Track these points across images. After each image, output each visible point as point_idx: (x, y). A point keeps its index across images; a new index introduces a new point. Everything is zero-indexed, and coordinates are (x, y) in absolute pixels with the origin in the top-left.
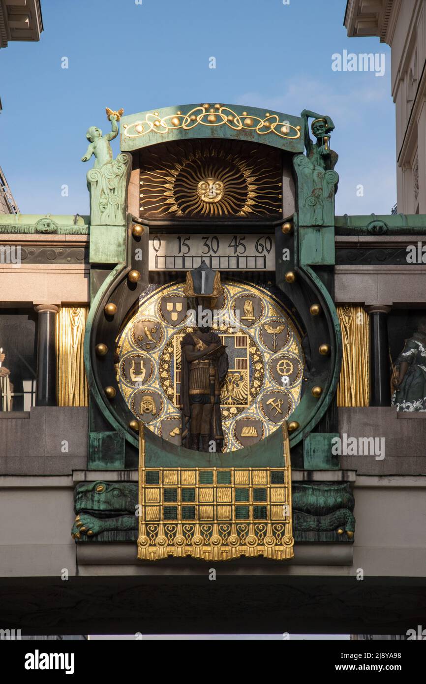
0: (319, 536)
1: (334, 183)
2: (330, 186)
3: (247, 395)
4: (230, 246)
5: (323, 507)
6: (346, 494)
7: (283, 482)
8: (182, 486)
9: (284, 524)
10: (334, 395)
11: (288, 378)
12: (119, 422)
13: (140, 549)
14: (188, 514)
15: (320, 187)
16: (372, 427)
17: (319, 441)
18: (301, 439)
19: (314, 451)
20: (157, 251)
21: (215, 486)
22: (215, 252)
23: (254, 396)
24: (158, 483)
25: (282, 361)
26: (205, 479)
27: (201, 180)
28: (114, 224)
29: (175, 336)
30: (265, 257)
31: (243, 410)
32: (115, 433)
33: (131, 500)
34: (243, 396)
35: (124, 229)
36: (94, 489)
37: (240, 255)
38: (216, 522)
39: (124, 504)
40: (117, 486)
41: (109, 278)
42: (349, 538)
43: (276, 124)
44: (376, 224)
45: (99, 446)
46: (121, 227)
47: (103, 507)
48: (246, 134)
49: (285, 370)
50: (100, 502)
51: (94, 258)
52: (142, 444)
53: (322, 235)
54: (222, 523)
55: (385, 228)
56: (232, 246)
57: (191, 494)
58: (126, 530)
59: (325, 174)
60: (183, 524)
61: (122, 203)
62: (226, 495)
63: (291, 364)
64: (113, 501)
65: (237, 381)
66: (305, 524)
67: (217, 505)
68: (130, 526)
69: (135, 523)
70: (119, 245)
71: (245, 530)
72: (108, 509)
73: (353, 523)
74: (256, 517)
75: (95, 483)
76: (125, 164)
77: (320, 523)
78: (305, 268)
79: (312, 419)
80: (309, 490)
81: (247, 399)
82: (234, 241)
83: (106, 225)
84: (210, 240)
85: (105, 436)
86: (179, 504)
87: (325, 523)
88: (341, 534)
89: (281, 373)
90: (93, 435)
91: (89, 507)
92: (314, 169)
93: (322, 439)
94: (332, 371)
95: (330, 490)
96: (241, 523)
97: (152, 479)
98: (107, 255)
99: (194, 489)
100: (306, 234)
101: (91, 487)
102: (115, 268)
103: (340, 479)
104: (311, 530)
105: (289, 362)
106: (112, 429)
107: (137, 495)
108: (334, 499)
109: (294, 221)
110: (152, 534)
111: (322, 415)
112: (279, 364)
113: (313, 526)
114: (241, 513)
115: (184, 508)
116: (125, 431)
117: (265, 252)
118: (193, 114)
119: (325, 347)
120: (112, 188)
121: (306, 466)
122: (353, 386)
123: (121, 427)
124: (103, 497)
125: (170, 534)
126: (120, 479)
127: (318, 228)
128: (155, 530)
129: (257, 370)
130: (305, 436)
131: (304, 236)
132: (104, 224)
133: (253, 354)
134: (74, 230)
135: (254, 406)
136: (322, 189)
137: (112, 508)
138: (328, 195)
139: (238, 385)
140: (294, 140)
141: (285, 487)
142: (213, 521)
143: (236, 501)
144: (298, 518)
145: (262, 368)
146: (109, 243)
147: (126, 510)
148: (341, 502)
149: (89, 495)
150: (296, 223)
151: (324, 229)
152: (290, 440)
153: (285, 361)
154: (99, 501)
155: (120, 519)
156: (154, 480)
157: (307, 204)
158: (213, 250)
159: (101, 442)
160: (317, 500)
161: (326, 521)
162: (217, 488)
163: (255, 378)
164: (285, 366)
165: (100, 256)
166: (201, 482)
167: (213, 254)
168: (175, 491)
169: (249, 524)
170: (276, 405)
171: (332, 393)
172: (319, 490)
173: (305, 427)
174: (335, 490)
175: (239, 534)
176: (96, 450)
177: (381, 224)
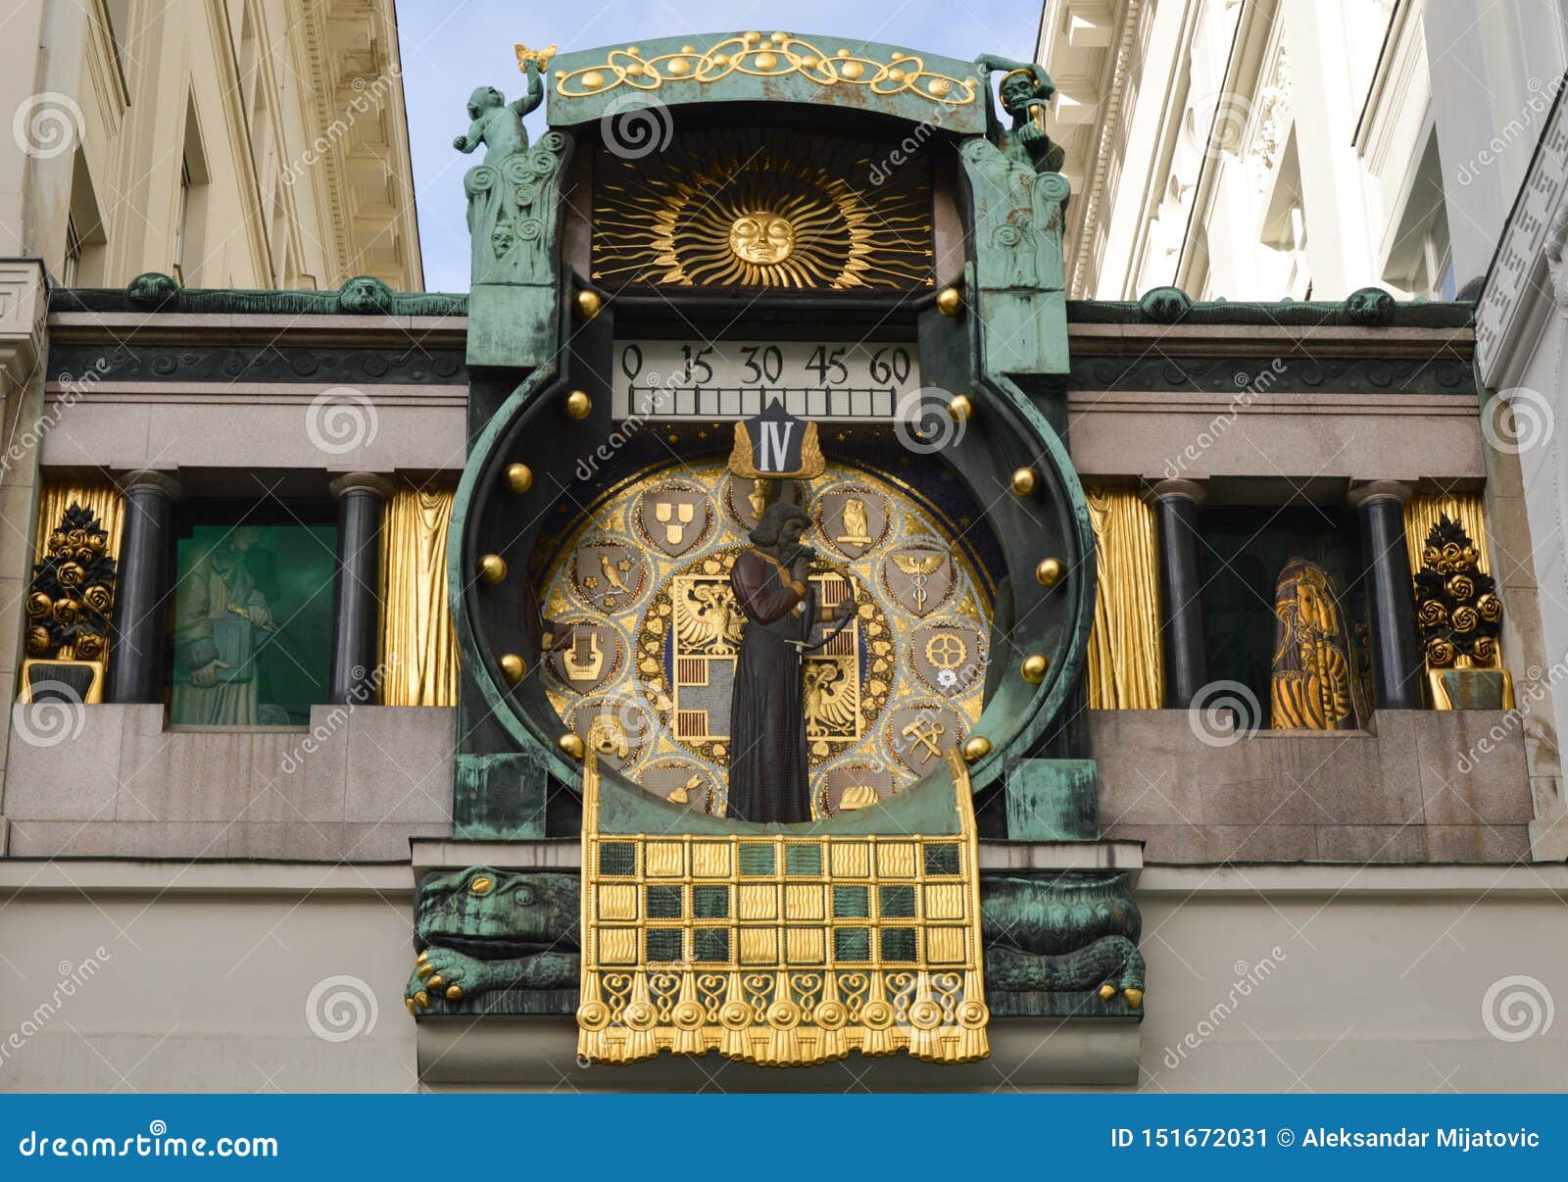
0: (1052, 1001)
1: (1061, 199)
2: (1050, 205)
3: (853, 714)
4: (808, 368)
5: (1062, 931)
6: (1118, 901)
7: (956, 871)
8: (695, 880)
9: (962, 973)
10: (1079, 670)
11: (953, 675)
12: (532, 733)
13: (582, 1032)
14: (709, 949)
15: (1028, 206)
16: (1173, 758)
17: (1044, 777)
18: (998, 772)
19: (1033, 803)
20: (632, 377)
21: (779, 879)
22: (774, 381)
23: (872, 716)
24: (632, 872)
25: (939, 636)
26: (754, 863)
27: (738, 218)
28: (530, 282)
29: (676, 578)
30: (893, 392)
31: (844, 749)
32: (522, 758)
33: (561, 911)
34: (842, 716)
35: (552, 291)
36: (464, 887)
37: (832, 386)
38: (782, 967)
39: (542, 925)
40: (524, 878)
41: (514, 401)
42: (1130, 1006)
43: (917, 75)
44: (1161, 294)
45: (480, 786)
46: (544, 289)
47: (487, 928)
48: (846, 94)
49: (946, 656)
50: (481, 917)
51: (478, 353)
52: (591, 784)
53: (1036, 308)
54: (800, 971)
55: (1184, 305)
56: (814, 368)
57: (719, 899)
58: (547, 988)
59: (1038, 179)
60: (697, 974)
61: (549, 236)
62: (811, 902)
63: (960, 643)
64: (514, 914)
65: (829, 682)
66: (1015, 972)
67: (785, 927)
68: (557, 978)
69: (571, 971)
70: (540, 327)
71: (859, 988)
72: (501, 932)
73: (1140, 969)
74: (887, 954)
75: (468, 870)
76: (556, 153)
77: (1056, 970)
78: (996, 381)
79: (1025, 726)
80: (1023, 891)
81: (853, 723)
82: (818, 354)
83: (509, 284)
84: (760, 353)
85: (497, 763)
86: (687, 921)
87: (1069, 971)
88: (1112, 998)
89: (936, 664)
90: (467, 761)
91: (452, 928)
92: (1011, 169)
93: (1053, 772)
94: (1071, 615)
95: (1079, 890)
96: (850, 972)
97: (616, 861)
98: (510, 349)
99: (725, 889)
100: (998, 306)
101: (456, 879)
102: (531, 377)
103: (1104, 864)
104: (1034, 989)
105: (956, 639)
106: (515, 747)
107: (578, 900)
108: (1089, 912)
109: (967, 279)
110: (614, 996)
111: (1050, 715)
112: (931, 642)
113: (1037, 977)
114: (847, 946)
115: (699, 935)
116: (548, 754)
117: (893, 381)
118: (721, 51)
119: (1049, 566)
120: (524, 203)
121: (1014, 834)
122: (1120, 669)
123: (537, 744)
124: (488, 906)
125: (664, 997)
126: (532, 864)
127: (1026, 293)
128: (625, 986)
129: (878, 657)
130: (1011, 767)
131: (992, 309)
132: (505, 280)
133: (868, 621)
134: (431, 307)
135: (872, 739)
136: (1030, 211)
137: (512, 932)
138: (1045, 224)
139: (830, 692)
140: (961, 108)
141: (962, 883)
142: (777, 964)
143: (836, 915)
144: (998, 960)
145: (888, 652)
146: (516, 323)
147: (547, 938)
148: (1108, 918)
149: (453, 901)
150: (972, 284)
151: (1041, 296)
152: (971, 777)
153: (945, 637)
154: (477, 916)
155: (533, 962)
156: (621, 864)
157: (996, 243)
158: (769, 377)
159: (485, 778)
160: (1046, 914)
161: (1070, 966)
162: (785, 884)
163: (874, 676)
164: (946, 646)
165: (493, 352)
166: (744, 870)
167: (768, 384)
168: (677, 891)
169: (869, 972)
170: (927, 737)
171: (1075, 664)
172: (1051, 891)
173: (1008, 746)
174: (1090, 890)
175: (843, 997)
176: (473, 796)
177: (1177, 296)
